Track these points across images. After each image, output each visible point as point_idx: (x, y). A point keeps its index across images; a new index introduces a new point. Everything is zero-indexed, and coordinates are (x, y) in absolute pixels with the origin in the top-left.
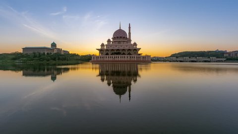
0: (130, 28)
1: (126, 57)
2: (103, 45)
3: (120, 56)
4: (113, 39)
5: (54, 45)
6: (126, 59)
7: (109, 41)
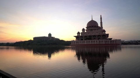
0: (101, 18)
1: (96, 42)
2: (79, 33)
3: (90, 41)
4: (87, 28)
5: (50, 35)
6: (96, 43)
7: (83, 30)
